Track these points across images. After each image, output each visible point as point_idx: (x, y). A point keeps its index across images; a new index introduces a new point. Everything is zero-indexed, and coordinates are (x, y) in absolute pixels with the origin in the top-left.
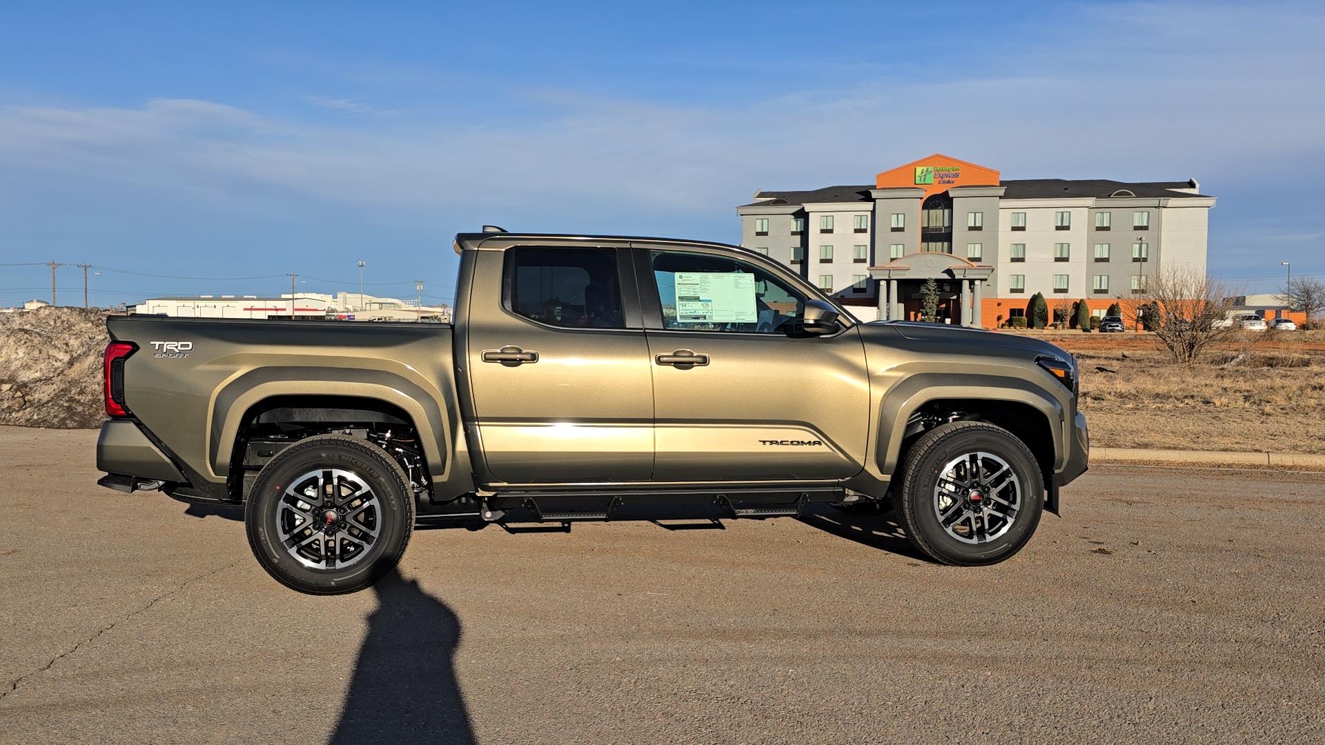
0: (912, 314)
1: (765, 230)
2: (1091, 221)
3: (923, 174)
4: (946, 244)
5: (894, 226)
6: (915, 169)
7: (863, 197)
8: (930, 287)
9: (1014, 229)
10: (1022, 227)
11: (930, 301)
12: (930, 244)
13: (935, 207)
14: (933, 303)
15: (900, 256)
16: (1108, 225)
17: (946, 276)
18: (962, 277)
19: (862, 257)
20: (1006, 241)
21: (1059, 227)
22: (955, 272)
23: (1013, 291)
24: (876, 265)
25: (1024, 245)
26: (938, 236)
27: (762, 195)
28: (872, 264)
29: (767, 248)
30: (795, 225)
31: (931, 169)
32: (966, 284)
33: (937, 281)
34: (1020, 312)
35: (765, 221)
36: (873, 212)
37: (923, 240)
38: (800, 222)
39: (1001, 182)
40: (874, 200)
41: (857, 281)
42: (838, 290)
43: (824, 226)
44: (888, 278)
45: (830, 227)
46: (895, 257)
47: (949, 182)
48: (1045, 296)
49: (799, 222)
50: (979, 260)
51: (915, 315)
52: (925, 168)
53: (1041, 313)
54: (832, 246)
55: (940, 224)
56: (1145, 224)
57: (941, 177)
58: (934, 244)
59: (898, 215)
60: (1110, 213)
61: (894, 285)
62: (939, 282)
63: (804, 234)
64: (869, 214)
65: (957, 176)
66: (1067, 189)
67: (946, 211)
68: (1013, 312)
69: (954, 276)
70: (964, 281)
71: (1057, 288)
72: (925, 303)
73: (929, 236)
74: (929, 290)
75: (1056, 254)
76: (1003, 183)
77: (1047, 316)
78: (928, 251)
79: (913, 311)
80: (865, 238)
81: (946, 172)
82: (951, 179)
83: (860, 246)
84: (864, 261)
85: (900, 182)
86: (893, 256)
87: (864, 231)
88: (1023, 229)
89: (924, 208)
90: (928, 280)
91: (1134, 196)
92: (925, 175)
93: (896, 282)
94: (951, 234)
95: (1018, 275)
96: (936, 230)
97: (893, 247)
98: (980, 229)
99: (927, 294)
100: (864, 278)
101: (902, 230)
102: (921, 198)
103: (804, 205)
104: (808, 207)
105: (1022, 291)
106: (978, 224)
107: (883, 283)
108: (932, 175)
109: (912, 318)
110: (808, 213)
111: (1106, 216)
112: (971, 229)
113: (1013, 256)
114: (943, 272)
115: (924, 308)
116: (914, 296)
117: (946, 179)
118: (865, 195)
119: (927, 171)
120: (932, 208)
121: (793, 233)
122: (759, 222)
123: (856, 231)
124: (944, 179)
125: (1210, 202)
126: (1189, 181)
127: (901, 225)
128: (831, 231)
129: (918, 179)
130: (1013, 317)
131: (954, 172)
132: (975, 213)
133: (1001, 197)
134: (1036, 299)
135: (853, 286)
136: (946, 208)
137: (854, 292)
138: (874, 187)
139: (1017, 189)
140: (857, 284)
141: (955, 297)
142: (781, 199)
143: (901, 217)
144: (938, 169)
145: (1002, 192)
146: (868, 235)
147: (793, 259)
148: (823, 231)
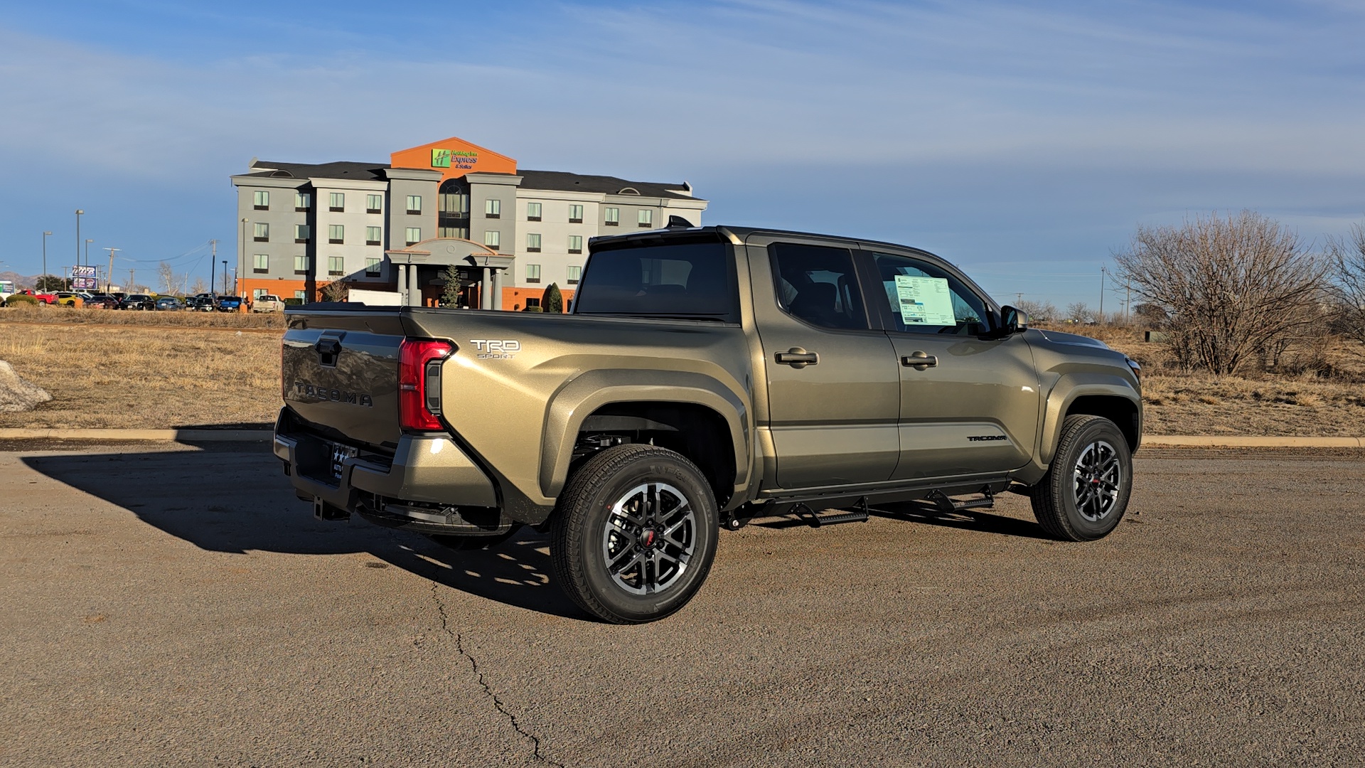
0: (429, 300)
1: (265, 204)
2: (601, 215)
3: (440, 157)
4: (463, 230)
5: (410, 208)
6: (432, 151)
7: (376, 176)
8: (451, 274)
9: (530, 219)
10: (537, 218)
11: (452, 288)
12: (447, 229)
13: (452, 191)
14: (454, 290)
15: (417, 240)
16: (616, 221)
17: (467, 263)
18: (484, 265)
19: (375, 240)
20: (523, 229)
21: (572, 219)
22: (476, 259)
23: (529, 280)
24: (391, 249)
25: (540, 235)
26: (456, 222)
27: (259, 164)
28: (387, 247)
29: (268, 224)
30: (300, 201)
31: (448, 152)
32: (487, 272)
33: (458, 267)
34: (536, 302)
35: (265, 195)
36: (388, 193)
37: (441, 225)
38: (306, 197)
39: (517, 171)
40: (389, 180)
41: (370, 265)
42: (351, 273)
43: (333, 204)
44: (407, 262)
45: (340, 205)
46: (411, 241)
47: (466, 167)
48: (560, 287)
49: (304, 198)
50: (496, 248)
51: (432, 302)
52: (442, 151)
53: (556, 303)
54: (343, 226)
55: (456, 209)
56: (648, 222)
57: (458, 162)
58: (451, 229)
59: (414, 197)
60: (618, 209)
61: (414, 270)
62: (460, 268)
63: (311, 211)
64: (383, 194)
65: (474, 161)
66: (578, 183)
67: (464, 197)
68: (529, 301)
69: (476, 263)
70: (485, 269)
71: (571, 279)
72: (446, 290)
73: (447, 221)
74: (451, 277)
75: (570, 246)
76: (519, 173)
77: (561, 306)
78: (445, 236)
79: (430, 298)
80: (379, 220)
81: (464, 157)
82: (469, 164)
83: (373, 227)
84: (378, 243)
85: (416, 163)
86: (410, 240)
87: (378, 212)
88: (538, 219)
89: (441, 191)
90: (449, 267)
91: (639, 194)
92: (442, 158)
93: (415, 267)
94: (469, 219)
95: (534, 265)
96: (454, 215)
97: (410, 231)
98: (497, 216)
99: (449, 281)
100: (378, 261)
101: (418, 213)
102: (438, 182)
103: (311, 179)
104: (316, 182)
105: (538, 281)
106: (496, 212)
107: (402, 268)
108: (449, 158)
109: (430, 305)
110: (315, 189)
111: (615, 211)
112: (488, 216)
113: (529, 246)
114: (466, 259)
115: (446, 295)
116: (432, 282)
117: (464, 164)
118: (379, 173)
119: (444, 154)
120: (449, 192)
121: (298, 210)
122: (257, 195)
123: (369, 211)
124: (461, 164)
125: (703, 205)
126: (683, 184)
127: (417, 208)
128: (341, 210)
129: (434, 161)
130: (530, 307)
131: (471, 158)
132: (493, 201)
133: (518, 186)
134: (551, 289)
135: (366, 269)
136: (464, 193)
137: (367, 276)
138: (389, 167)
139: (533, 180)
140: (370, 267)
141: (473, 285)
142: (283, 171)
143: (417, 199)
144: (455, 152)
145: (518, 181)
146: (382, 216)
147: (297, 237)
148: (332, 209)
